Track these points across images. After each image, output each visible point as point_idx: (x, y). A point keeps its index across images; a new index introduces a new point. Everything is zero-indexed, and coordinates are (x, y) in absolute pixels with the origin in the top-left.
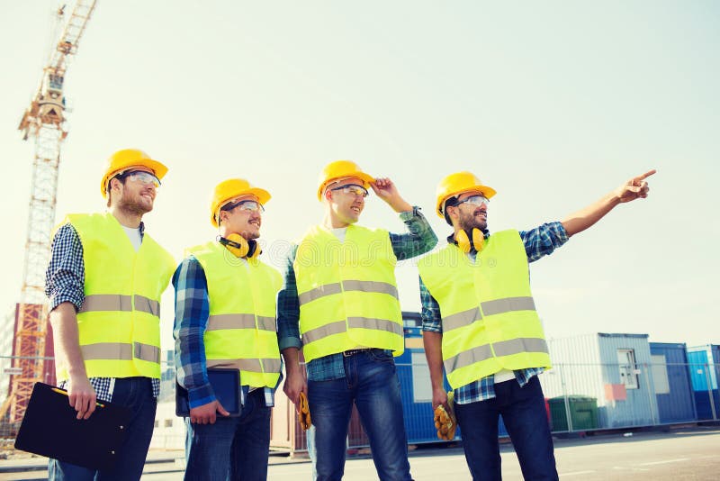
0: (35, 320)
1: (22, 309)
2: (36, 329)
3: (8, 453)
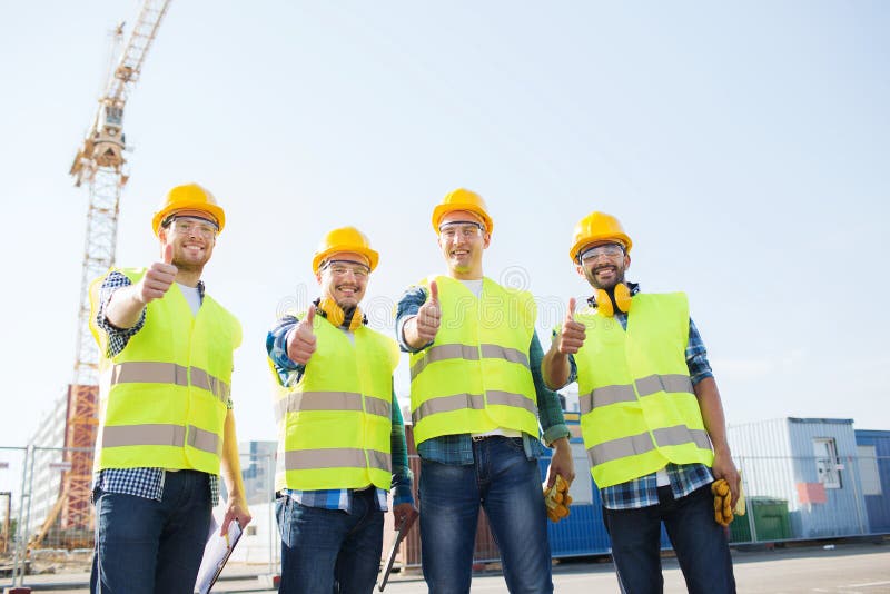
2: (91, 415)
3: (56, 566)
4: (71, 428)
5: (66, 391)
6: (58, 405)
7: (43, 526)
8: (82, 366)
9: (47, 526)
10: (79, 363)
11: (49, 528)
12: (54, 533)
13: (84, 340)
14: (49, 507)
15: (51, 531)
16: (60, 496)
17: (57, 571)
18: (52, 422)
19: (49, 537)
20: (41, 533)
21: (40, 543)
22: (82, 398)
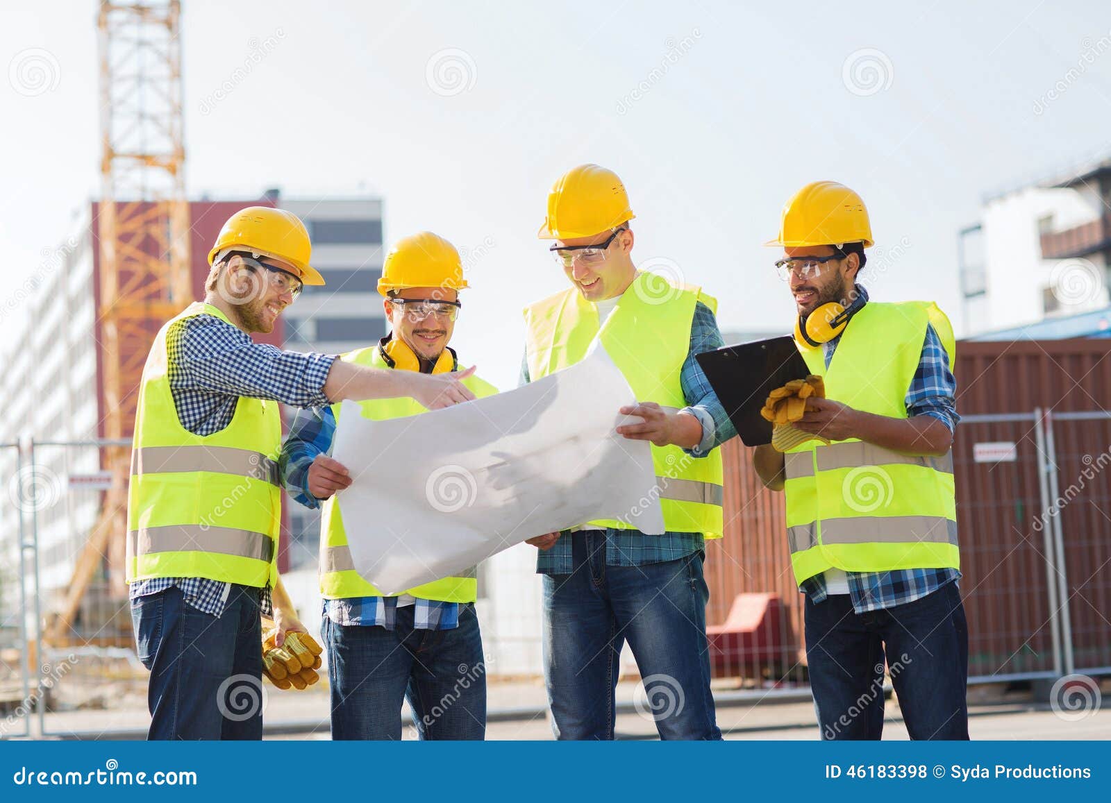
0: (154, 265)
1: (108, 217)
2: (157, 295)
3: (109, 691)
4: (110, 330)
5: (85, 219)
6: (71, 261)
7: (66, 591)
8: (118, 162)
9: (75, 592)
10: (110, 154)
11: (82, 594)
12: (95, 607)
13: (118, 91)
14: (77, 537)
15: (87, 603)
16: (102, 510)
17: (111, 703)
18: (59, 308)
19: (86, 617)
20: (64, 607)
21: (67, 631)
22: (129, 249)
